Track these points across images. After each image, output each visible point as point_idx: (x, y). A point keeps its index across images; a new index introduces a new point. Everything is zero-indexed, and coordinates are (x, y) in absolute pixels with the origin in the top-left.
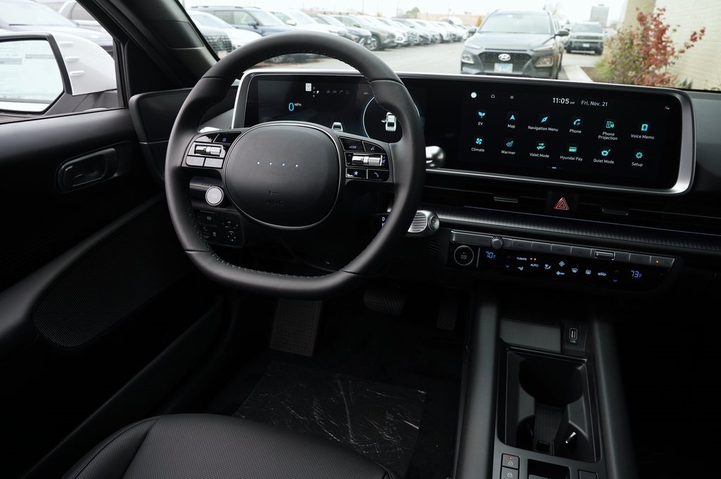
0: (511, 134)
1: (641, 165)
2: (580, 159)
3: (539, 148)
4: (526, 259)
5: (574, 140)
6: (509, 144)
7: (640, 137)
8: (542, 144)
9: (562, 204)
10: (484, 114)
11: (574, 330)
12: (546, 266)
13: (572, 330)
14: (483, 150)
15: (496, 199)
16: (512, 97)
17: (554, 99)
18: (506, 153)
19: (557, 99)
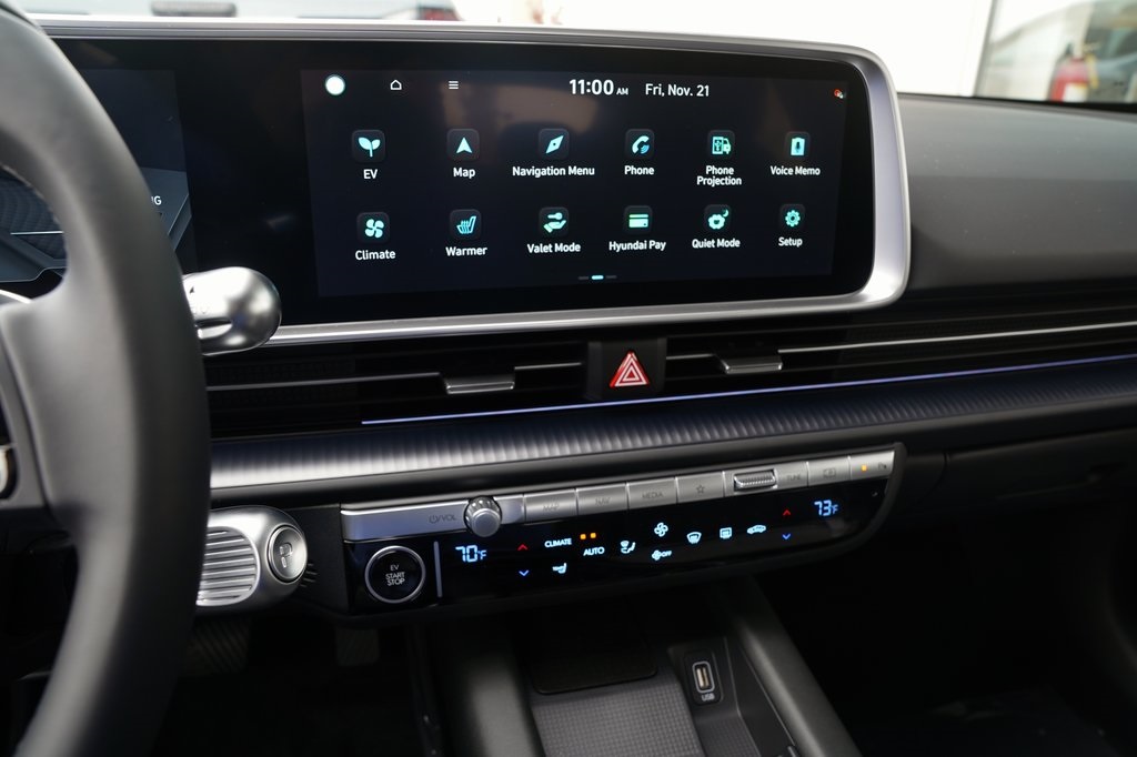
0: (465, 197)
1: (799, 243)
2: (661, 246)
3: (550, 227)
4: (568, 541)
5: (639, 195)
6: (466, 227)
7: (790, 171)
8: (558, 216)
9: (630, 372)
10: (376, 143)
11: (703, 668)
12: (624, 544)
13: (696, 668)
14: (392, 255)
15: (453, 388)
16: (453, 85)
17: (573, 82)
18: (460, 252)
19: (582, 82)
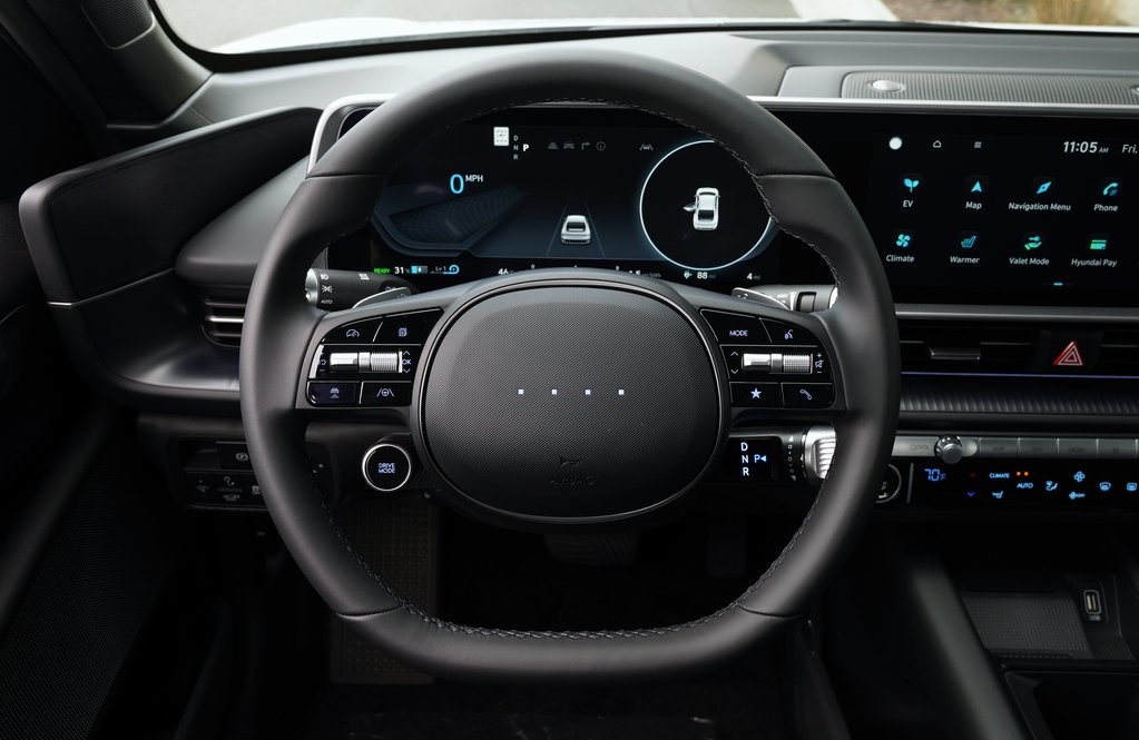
0: (971, 222)
2: (1112, 264)
3: (1028, 247)
4: (1007, 475)
5: (1101, 226)
6: (968, 243)
8: (1037, 239)
9: (1071, 355)
10: (916, 183)
11: (1091, 594)
12: (1049, 483)
13: (1087, 594)
14: (912, 259)
15: (935, 355)
16: (978, 145)
17: (1067, 144)
18: (960, 260)
19: (1073, 144)
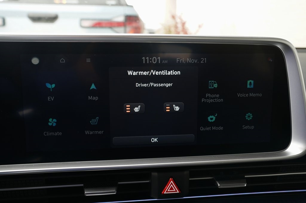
0: (94, 109)
1: (252, 127)
6: (94, 121)
7: (247, 95)
9: (171, 188)
10: (53, 86)
14: (60, 134)
15: (88, 193)
16: (88, 60)
18: (91, 133)
19: (148, 58)
